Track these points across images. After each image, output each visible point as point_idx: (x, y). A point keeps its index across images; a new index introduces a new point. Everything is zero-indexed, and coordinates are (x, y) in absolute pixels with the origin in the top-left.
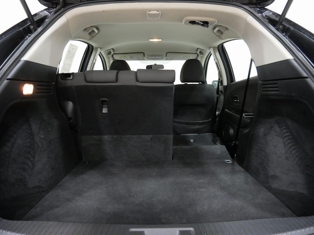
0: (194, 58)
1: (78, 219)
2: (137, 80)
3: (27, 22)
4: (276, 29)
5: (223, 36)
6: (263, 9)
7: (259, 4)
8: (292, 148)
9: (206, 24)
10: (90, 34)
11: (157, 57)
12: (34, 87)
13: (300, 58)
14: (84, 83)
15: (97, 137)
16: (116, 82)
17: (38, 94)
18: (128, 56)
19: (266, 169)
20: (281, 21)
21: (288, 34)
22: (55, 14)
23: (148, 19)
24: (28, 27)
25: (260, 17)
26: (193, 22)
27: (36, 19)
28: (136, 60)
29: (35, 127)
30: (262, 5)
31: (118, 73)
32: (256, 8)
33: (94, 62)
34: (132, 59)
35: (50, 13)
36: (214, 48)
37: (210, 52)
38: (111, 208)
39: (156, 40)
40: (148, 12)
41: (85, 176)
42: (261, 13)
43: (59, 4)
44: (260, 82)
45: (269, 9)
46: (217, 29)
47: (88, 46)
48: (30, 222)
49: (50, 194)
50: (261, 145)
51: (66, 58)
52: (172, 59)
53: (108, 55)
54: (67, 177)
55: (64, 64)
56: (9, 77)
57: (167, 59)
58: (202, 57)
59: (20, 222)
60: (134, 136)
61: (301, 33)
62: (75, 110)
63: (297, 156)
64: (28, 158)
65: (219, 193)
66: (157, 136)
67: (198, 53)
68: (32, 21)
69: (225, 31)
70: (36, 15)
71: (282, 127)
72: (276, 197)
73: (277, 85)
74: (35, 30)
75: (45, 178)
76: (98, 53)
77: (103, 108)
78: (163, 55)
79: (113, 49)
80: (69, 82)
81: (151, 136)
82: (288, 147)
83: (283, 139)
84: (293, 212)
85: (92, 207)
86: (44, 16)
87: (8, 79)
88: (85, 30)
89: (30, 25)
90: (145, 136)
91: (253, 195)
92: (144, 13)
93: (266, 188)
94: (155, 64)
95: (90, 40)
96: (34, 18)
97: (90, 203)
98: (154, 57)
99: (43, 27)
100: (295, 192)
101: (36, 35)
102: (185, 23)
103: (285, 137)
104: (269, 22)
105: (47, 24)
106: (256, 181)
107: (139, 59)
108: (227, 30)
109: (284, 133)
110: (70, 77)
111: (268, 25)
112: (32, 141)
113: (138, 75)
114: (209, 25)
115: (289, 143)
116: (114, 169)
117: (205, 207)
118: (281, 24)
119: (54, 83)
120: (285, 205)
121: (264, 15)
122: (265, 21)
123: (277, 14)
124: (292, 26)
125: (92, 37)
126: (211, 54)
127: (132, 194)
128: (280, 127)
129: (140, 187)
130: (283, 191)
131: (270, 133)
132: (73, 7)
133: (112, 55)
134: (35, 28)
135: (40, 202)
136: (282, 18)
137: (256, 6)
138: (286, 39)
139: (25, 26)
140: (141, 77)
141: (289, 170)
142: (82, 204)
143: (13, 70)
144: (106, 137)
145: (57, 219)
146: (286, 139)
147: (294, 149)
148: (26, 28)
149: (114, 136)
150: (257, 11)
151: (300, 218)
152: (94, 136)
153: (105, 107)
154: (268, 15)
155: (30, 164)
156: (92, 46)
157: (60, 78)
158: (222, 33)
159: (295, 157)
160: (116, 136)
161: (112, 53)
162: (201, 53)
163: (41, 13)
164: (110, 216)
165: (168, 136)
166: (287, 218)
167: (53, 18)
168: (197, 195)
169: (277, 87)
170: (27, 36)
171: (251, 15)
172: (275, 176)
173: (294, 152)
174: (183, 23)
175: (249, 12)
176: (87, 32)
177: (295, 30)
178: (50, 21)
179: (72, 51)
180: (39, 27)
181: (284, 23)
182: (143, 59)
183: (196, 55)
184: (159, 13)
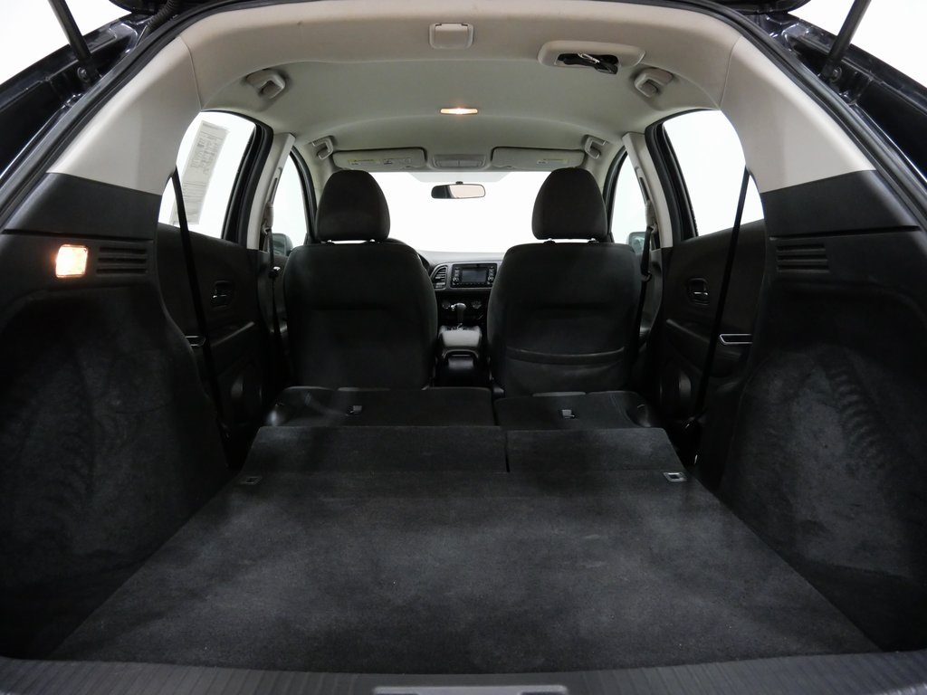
0: (574, 166)
1: (219, 654)
3: (68, 59)
4: (820, 78)
5: (661, 100)
6: (782, 18)
7: (772, 3)
8: (868, 440)
9: (610, 62)
10: (262, 92)
11: (463, 163)
12: (89, 254)
13: (894, 167)
17: (103, 275)
18: (377, 158)
19: (788, 501)
20: (836, 53)
21: (859, 95)
22: (151, 32)
23: (435, 47)
24: (73, 70)
25: (777, 42)
26: (570, 59)
27: (94, 47)
28: (403, 170)
29: (93, 376)
30: (781, 7)
32: (761, 16)
33: (276, 176)
34: (388, 166)
35: (139, 28)
36: (634, 135)
37: (623, 148)
38: (320, 619)
40: (433, 27)
42: (778, 29)
44: (771, 239)
45: (801, 17)
46: (643, 78)
47: (258, 128)
48: (74, 664)
50: (773, 432)
51: (192, 165)
52: (508, 168)
53: (317, 155)
55: (186, 184)
56: (11, 225)
57: (493, 169)
58: (599, 163)
59: (44, 664)
61: (899, 92)
63: (882, 466)
64: (73, 469)
65: (645, 573)
67: (587, 148)
68: (83, 54)
69: (666, 84)
71: (836, 375)
72: (816, 587)
73: (823, 250)
74: (94, 81)
75: (125, 527)
76: (288, 148)
78: (482, 155)
79: (332, 138)
82: (852, 439)
83: (841, 412)
85: (265, 617)
86: (121, 37)
87: (7, 232)
88: (247, 79)
89: (75, 66)
91: (746, 582)
92: (421, 31)
94: (460, 184)
95: (262, 110)
96: (88, 45)
97: (259, 604)
98: (455, 163)
99: (114, 73)
101: (93, 97)
102: (547, 60)
103: (845, 407)
104: (800, 58)
105: (130, 61)
107: (409, 168)
108: (673, 82)
109: (843, 395)
111: (797, 68)
112: (85, 416)
114: (619, 66)
115: (859, 425)
116: (332, 500)
117: (603, 618)
118: (838, 64)
121: (786, 36)
122: (787, 54)
123: (825, 32)
124: (869, 68)
125: (270, 103)
126: (626, 154)
127: (384, 576)
128: (830, 377)
129: (409, 556)
131: (800, 393)
132: (206, 10)
133: (331, 157)
134: (92, 75)
135: (109, 601)
136: (841, 45)
137: (762, 8)
138: (851, 109)
139: (61, 68)
141: (858, 506)
142: (234, 606)
143: (24, 205)
145: (159, 654)
146: (850, 411)
147: (871, 444)
148: (64, 75)
150: (763, 25)
151: (887, 656)
154: (796, 36)
155: (78, 484)
156: (270, 130)
158: (658, 91)
159: (874, 466)
161: (331, 149)
162: (596, 149)
163: (110, 30)
164: (316, 645)
167: (149, 43)
168: (579, 581)
169: (823, 256)
170: (69, 101)
171: (745, 36)
172: (815, 523)
173: (873, 451)
174: (540, 59)
175: (740, 27)
176: (253, 85)
177: (880, 83)
178: (137, 54)
179: (208, 145)
180: (104, 73)
181: (847, 61)
182: (424, 169)
183: (581, 156)
184: (468, 31)
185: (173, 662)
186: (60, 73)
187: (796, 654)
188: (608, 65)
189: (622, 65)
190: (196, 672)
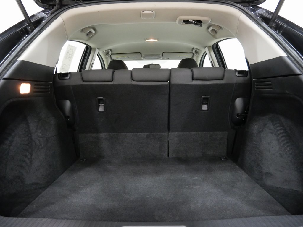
0: (190, 58)
1: (72, 216)
2: (132, 79)
3: (24, 24)
4: (269, 26)
5: (217, 35)
6: (256, 7)
7: (252, 2)
8: (286, 145)
9: (200, 23)
10: (87, 35)
11: (153, 57)
12: (31, 86)
13: (293, 55)
14: (81, 83)
15: (95, 135)
16: (112, 81)
17: (35, 93)
18: (125, 56)
19: (260, 166)
20: (274, 18)
21: (281, 32)
22: (51, 15)
23: (142, 19)
24: (26, 28)
25: (254, 15)
26: (187, 22)
27: (33, 20)
28: (134, 60)
29: (33, 126)
30: (255, 4)
31: (113, 72)
32: (249, 7)
33: (92, 62)
34: (129, 59)
35: (47, 14)
36: (209, 47)
37: (205, 52)
38: (105, 205)
39: (152, 40)
40: (141, 12)
41: (82, 173)
42: (254, 11)
43: (55, 5)
44: (254, 80)
45: (262, 7)
46: (211, 28)
47: (87, 46)
48: (24, 219)
49: (46, 191)
50: (255, 143)
51: (65, 58)
52: (168, 59)
53: (106, 55)
54: (65, 175)
55: (63, 64)
56: (5, 76)
57: (163, 59)
58: (197, 57)
59: (15, 219)
60: (130, 134)
61: (295, 30)
62: (72, 108)
63: (291, 154)
64: (26, 156)
65: (213, 190)
66: (153, 133)
67: (194, 52)
68: (29, 22)
69: (219, 30)
70: (33, 16)
71: (276, 124)
72: (270, 194)
73: (271, 82)
74: (32, 31)
75: (42, 175)
76: (96, 53)
77: (100, 107)
78: (160, 55)
79: (110, 50)
80: (66, 82)
81: (146, 134)
82: (281, 145)
83: (277, 136)
84: (287, 210)
85: (88, 204)
86: (42, 17)
87: (4, 79)
88: (82, 30)
89: (27, 26)
90: (140, 134)
91: (246, 192)
92: (138, 13)
93: (260, 185)
94: (152, 64)
95: (87, 41)
96: (31, 19)
97: (86, 200)
98: (151, 57)
99: (39, 28)
100: (290, 189)
101: (32, 36)
102: (179, 23)
103: (279, 134)
104: (262, 20)
105: (44, 25)
106: (250, 178)
107: (136, 59)
108: (221, 29)
109: (278, 130)
110: (67, 76)
111: (261, 23)
112: (30, 139)
113: (134, 74)
114: (203, 24)
115: (283, 140)
116: (110, 166)
117: (199, 204)
118: (274, 22)
119: (51, 83)
120: (279, 202)
121: (257, 13)
122: (258, 19)
123: (270, 12)
124: (285, 23)
125: (90, 38)
126: (206, 54)
127: (127, 191)
128: (274, 125)
129: (135, 184)
130: (277, 188)
131: (264, 130)
132: (69, 8)
133: (110, 56)
134: (32, 29)
135: (37, 199)
136: (275, 15)
137: (249, 4)
138: (279, 36)
139: (22, 27)
140: (136, 76)
141: (283, 167)
142: (77, 200)
143: (10, 70)
144: (103, 135)
145: (53, 216)
146: (280, 136)
147: (288, 146)
148: (23, 29)
149: (111, 134)
150: (250, 10)
151: (294, 216)
152: (91, 134)
153: (102, 106)
154: (260, 13)
155: (27, 161)
156: (91, 47)
157: (57, 78)
158: (216, 32)
159: (289, 154)
160: (113, 134)
161: (110, 53)
162: (196, 52)
163: (38, 15)
164: (104, 213)
165: (164, 133)
166: (281, 216)
167: (50, 18)
168: (191, 192)
169: (271, 85)
170: (25, 37)
171: (243, 13)
172: (269, 173)
173: (288, 149)
174: (177, 22)
175: (242, 10)
176: (84, 32)
177: (288, 28)
178: (47, 22)
179: (70, 52)
180: (36, 28)
181: (277, 21)
182: (141, 59)
183: (192, 54)
184: (153, 13)
185: (57, 218)
186: (22, 29)
187: (263, 216)
188: (199, 24)
189: (204, 24)
190: (64, 221)
